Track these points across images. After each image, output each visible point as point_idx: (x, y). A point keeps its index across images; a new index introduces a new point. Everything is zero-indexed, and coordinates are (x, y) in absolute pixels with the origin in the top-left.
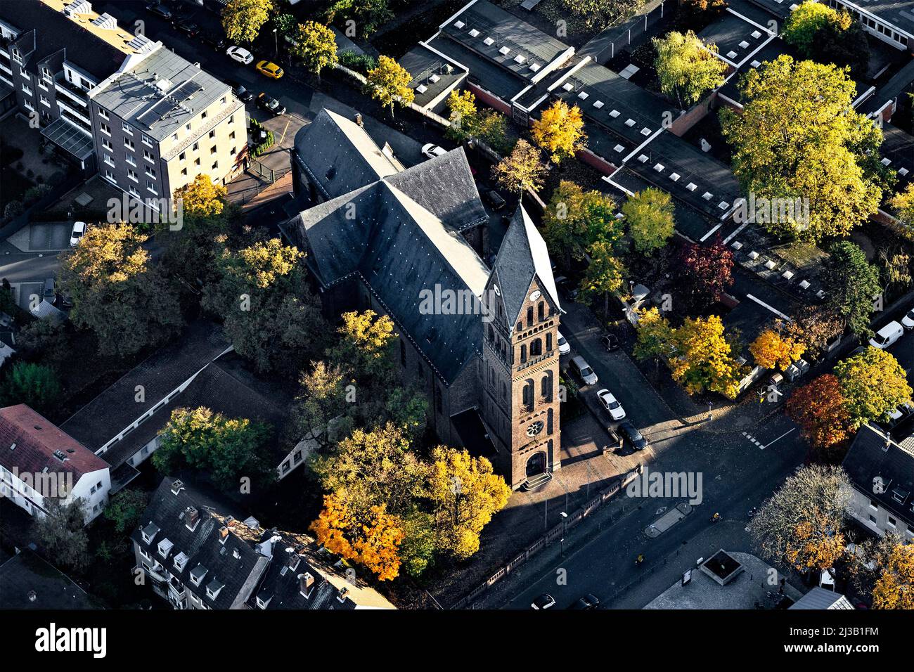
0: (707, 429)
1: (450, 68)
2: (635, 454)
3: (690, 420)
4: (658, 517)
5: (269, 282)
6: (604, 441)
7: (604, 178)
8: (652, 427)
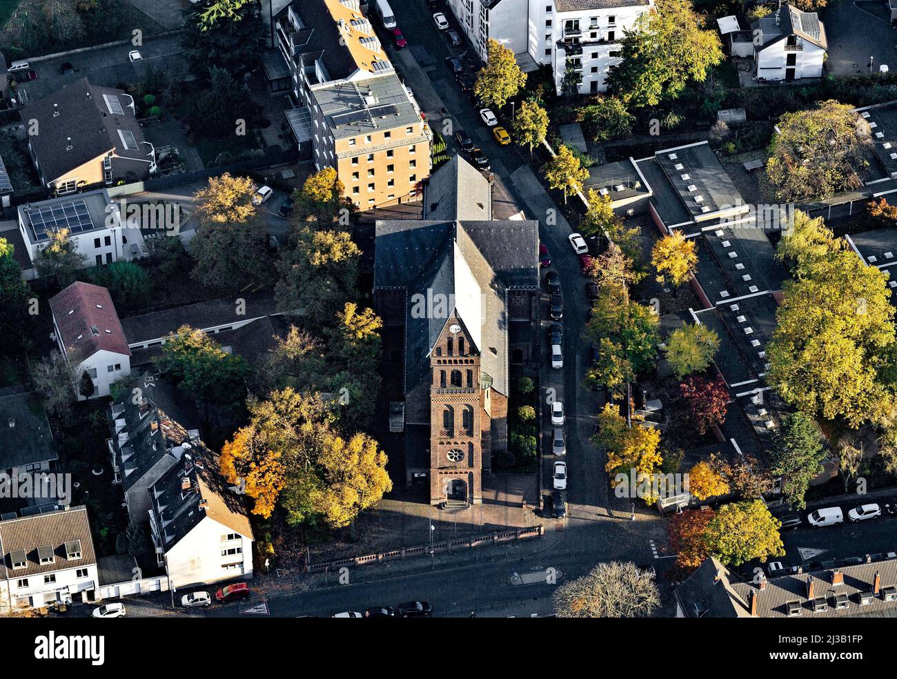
0: (625, 527)
1: (638, 185)
2: (551, 519)
3: (616, 513)
4: (532, 571)
5: (321, 263)
6: (532, 499)
7: (691, 310)
8: (581, 506)
